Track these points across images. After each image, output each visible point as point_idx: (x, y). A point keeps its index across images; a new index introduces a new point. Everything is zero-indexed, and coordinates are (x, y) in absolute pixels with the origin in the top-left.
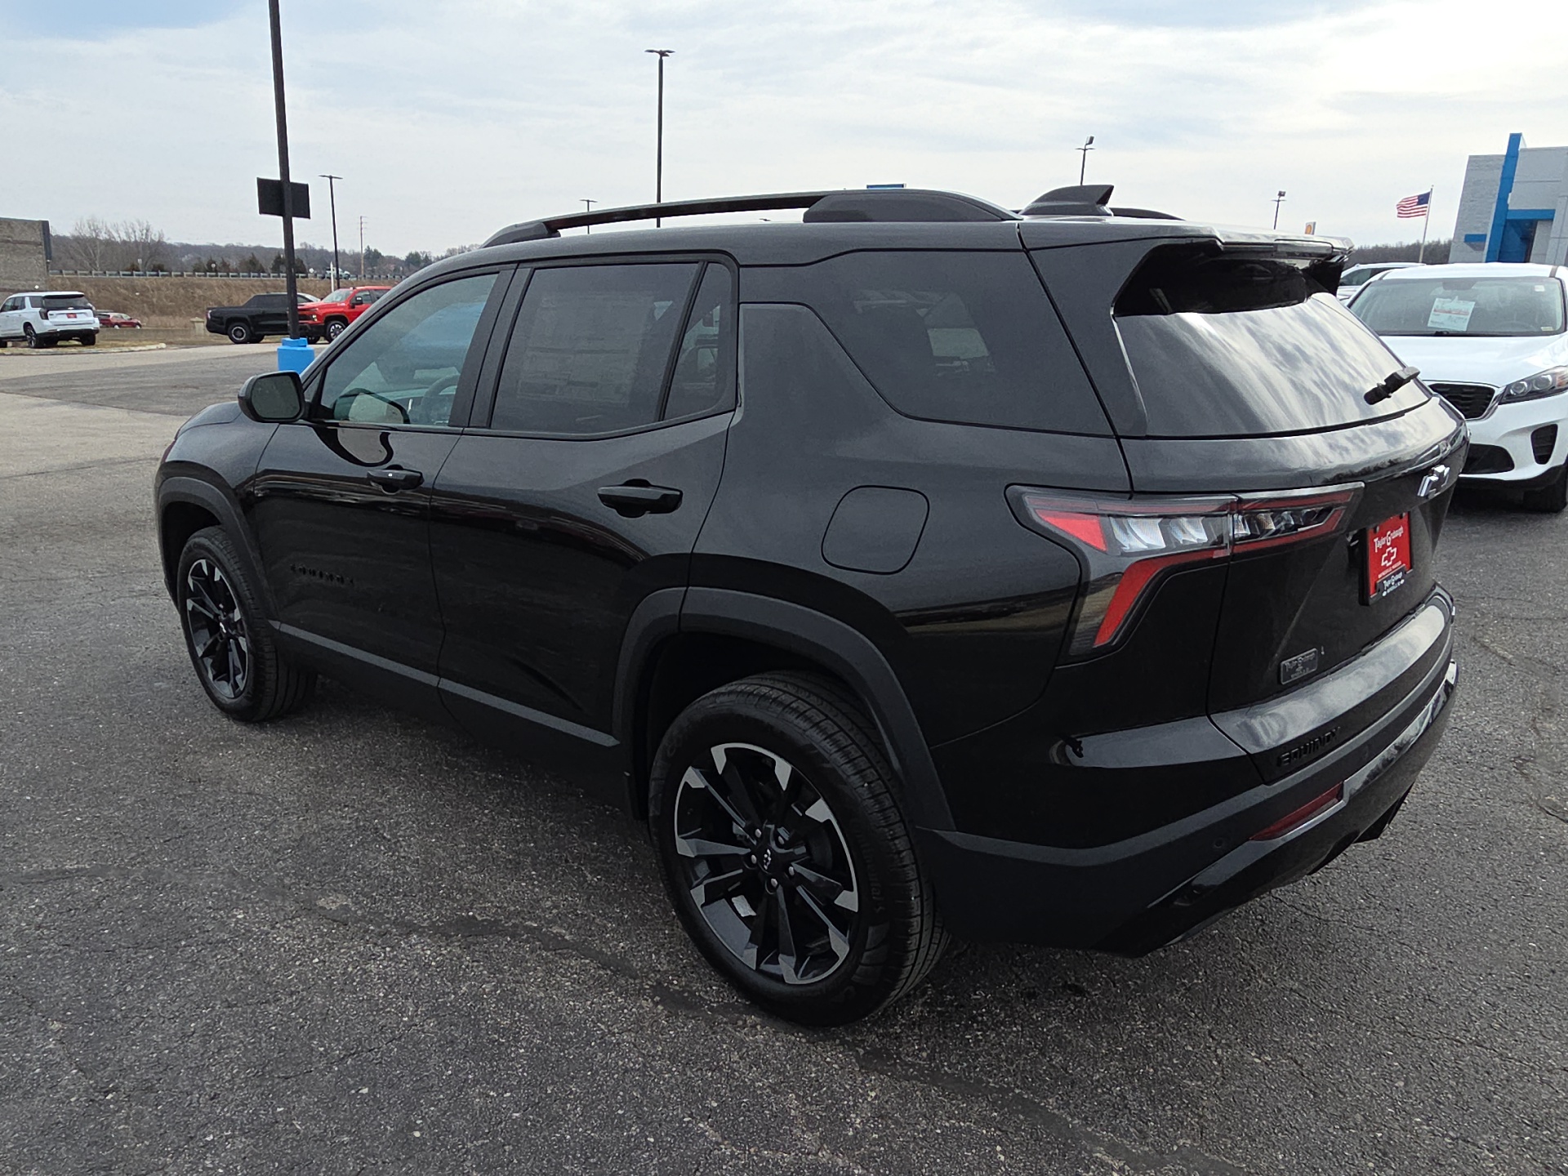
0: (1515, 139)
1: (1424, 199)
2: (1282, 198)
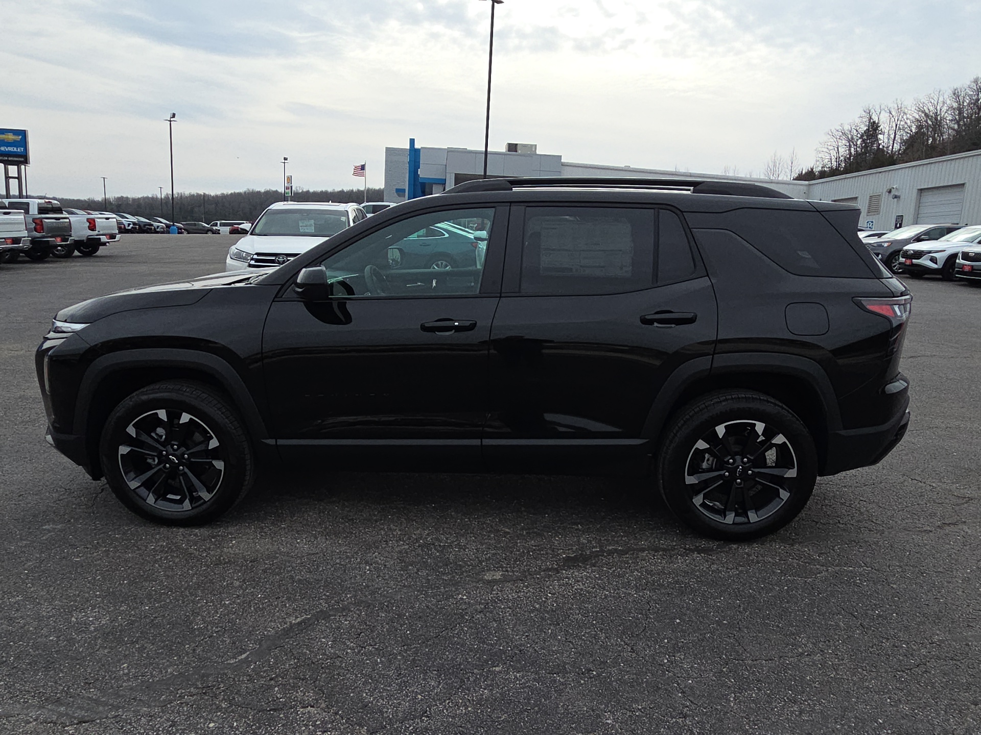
0: (412, 141)
1: (363, 167)
2: (286, 161)
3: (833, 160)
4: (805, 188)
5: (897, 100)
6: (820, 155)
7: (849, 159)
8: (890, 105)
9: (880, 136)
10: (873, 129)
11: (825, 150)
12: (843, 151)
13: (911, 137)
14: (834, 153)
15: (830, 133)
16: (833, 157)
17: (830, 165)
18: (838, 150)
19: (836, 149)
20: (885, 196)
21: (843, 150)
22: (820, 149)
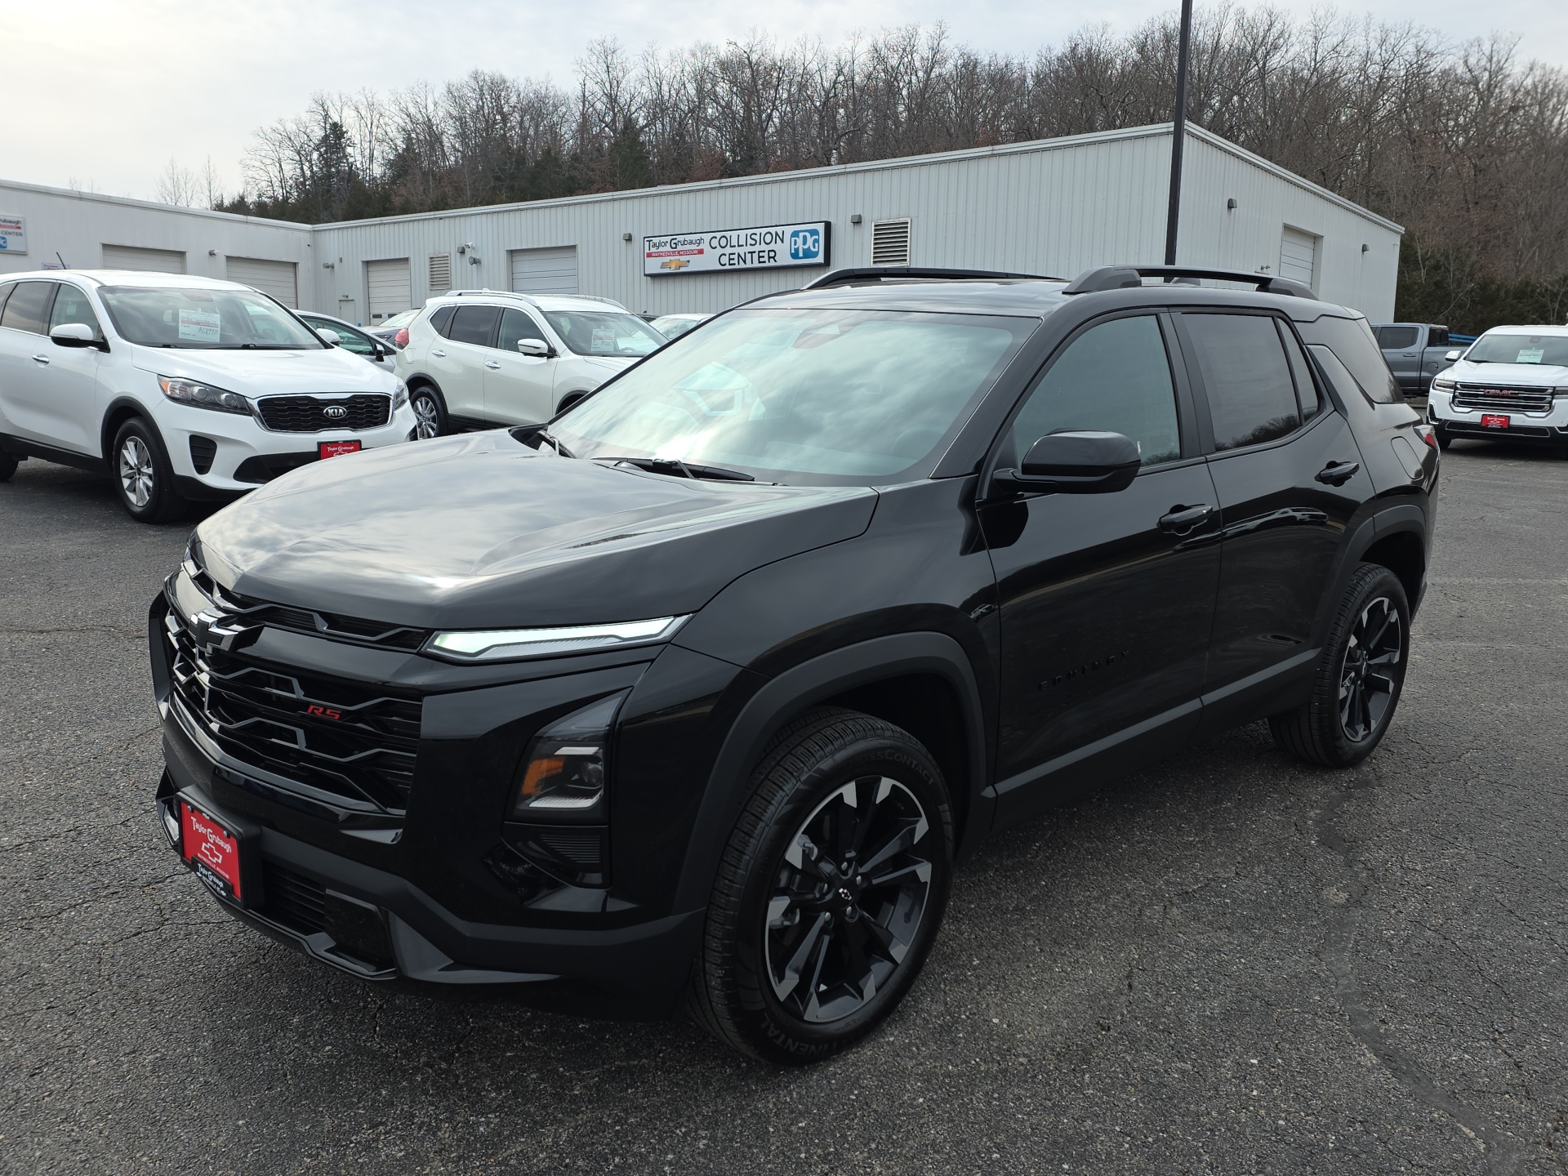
3: (277, 184)
4: (307, 236)
5: (364, 89)
6: (250, 173)
7: (303, 184)
8: (355, 98)
9: (349, 150)
10: (335, 137)
11: (257, 164)
12: (290, 170)
13: (399, 156)
14: (274, 171)
15: (263, 135)
16: (274, 179)
17: (271, 193)
18: (280, 165)
19: (278, 165)
20: (455, 257)
21: (291, 167)
22: (248, 162)
